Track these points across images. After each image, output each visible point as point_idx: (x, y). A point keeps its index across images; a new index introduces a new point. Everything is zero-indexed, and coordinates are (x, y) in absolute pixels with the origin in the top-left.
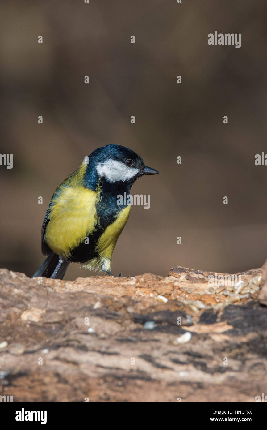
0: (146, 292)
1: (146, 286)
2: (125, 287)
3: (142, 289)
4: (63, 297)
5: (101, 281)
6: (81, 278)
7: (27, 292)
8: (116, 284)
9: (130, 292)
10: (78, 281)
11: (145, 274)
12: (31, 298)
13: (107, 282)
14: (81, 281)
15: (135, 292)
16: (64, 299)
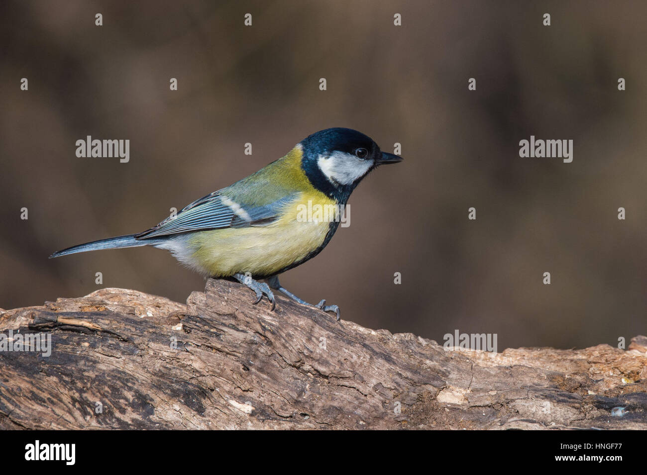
0: (604, 369)
1: (603, 361)
2: (576, 362)
3: (598, 365)
4: (493, 373)
5: (540, 354)
6: (511, 350)
7: (443, 366)
8: (560, 357)
9: (583, 368)
10: (508, 353)
11: (600, 345)
12: (449, 373)
13: (547, 355)
14: (512, 353)
15: (589, 369)
16: (495, 376)
